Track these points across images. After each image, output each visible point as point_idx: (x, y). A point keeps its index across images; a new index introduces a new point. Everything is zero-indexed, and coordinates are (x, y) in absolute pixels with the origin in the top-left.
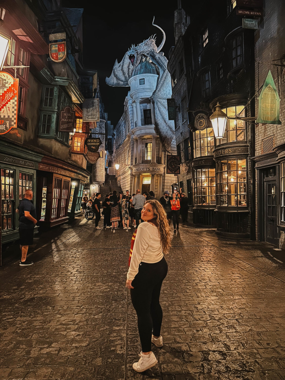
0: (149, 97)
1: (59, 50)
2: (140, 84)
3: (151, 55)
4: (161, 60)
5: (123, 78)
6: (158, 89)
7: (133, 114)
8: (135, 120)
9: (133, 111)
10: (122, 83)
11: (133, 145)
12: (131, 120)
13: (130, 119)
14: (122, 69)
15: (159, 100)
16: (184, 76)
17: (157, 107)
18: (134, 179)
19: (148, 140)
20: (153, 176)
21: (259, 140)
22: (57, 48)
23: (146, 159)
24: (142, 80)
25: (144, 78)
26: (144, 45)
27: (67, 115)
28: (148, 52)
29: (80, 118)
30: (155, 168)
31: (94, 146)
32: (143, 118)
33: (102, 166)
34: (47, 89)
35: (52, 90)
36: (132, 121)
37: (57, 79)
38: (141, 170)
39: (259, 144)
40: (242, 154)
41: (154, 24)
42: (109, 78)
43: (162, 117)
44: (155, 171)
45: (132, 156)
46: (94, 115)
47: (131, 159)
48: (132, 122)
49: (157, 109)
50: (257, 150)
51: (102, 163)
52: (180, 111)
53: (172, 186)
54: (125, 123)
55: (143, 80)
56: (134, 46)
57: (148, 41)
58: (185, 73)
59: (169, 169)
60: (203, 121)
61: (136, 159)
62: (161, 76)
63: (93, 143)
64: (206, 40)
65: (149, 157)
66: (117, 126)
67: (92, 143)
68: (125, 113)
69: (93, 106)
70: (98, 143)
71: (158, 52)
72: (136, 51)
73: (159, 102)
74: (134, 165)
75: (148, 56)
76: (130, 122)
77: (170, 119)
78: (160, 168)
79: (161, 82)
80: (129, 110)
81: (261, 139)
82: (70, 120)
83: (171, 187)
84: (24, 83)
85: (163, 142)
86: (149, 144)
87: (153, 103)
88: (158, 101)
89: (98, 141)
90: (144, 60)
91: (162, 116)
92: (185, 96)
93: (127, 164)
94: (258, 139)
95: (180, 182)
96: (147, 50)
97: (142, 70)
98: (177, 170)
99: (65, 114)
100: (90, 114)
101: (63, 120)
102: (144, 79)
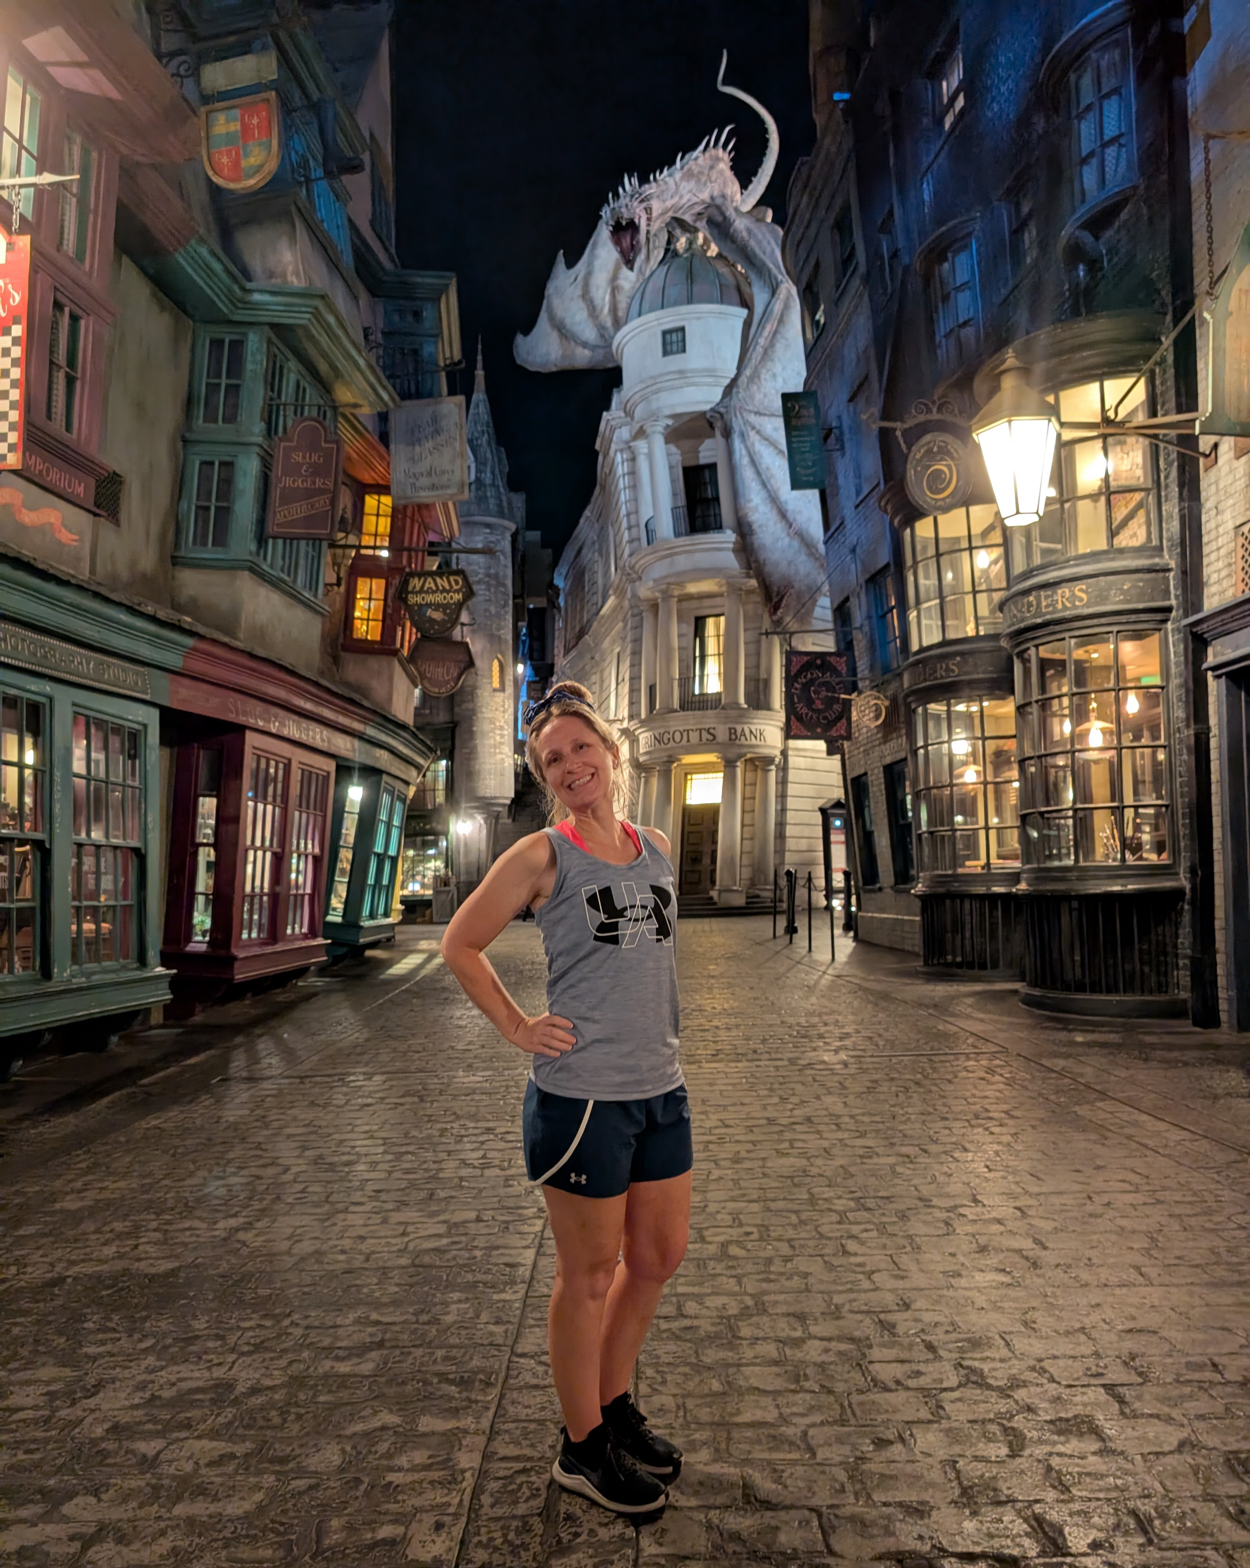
0: (707, 407)
1: (246, 131)
2: (665, 353)
3: (711, 222)
4: (759, 242)
5: (589, 333)
6: (748, 372)
7: (634, 487)
8: (646, 512)
9: (633, 473)
10: (587, 353)
11: (639, 627)
12: (628, 515)
13: (623, 511)
14: (586, 296)
15: (752, 418)
16: (856, 282)
17: (744, 452)
18: (646, 783)
19: (707, 602)
20: (729, 765)
21: (1221, 530)
22: (235, 127)
23: (697, 692)
24: (674, 336)
25: (679, 324)
26: (682, 178)
27: (304, 457)
28: (698, 209)
29: (382, 489)
30: (739, 728)
31: (437, 607)
32: (682, 501)
33: (502, 728)
34: (217, 344)
35: (237, 346)
36: (633, 517)
37: (257, 297)
38: (677, 739)
39: (1223, 552)
40: (1141, 606)
41: (725, 82)
42: (529, 338)
43: (770, 496)
44: (742, 746)
45: (635, 679)
46: (443, 472)
47: (631, 691)
48: (633, 522)
49: (746, 460)
50: (1212, 580)
51: (499, 715)
52: (842, 448)
53: (823, 811)
54: (603, 530)
55: (680, 334)
56: (635, 181)
57: (698, 158)
58: (862, 269)
59: (800, 719)
60: (949, 467)
61: (652, 689)
62: (759, 309)
63: (434, 592)
64: (953, 99)
65: (713, 684)
66: (569, 554)
67: (427, 592)
68: (603, 488)
69: (437, 432)
70: (457, 591)
71: (746, 208)
72: (644, 205)
73: (753, 428)
74: (643, 716)
75: (698, 225)
76: (625, 524)
77: (796, 484)
78: (762, 727)
79: (762, 341)
80: (620, 471)
81: (1230, 525)
82: (319, 483)
83: (818, 818)
84: (89, 294)
85: (776, 607)
86: (710, 622)
87: (727, 434)
88: (746, 422)
89: (457, 583)
90: (681, 243)
91: (768, 491)
92: (866, 377)
93: (612, 717)
94: (1217, 527)
95: (853, 780)
96: (695, 200)
97: (673, 292)
98: (839, 718)
99: (298, 457)
100: (423, 467)
101: (288, 481)
102: (682, 329)
